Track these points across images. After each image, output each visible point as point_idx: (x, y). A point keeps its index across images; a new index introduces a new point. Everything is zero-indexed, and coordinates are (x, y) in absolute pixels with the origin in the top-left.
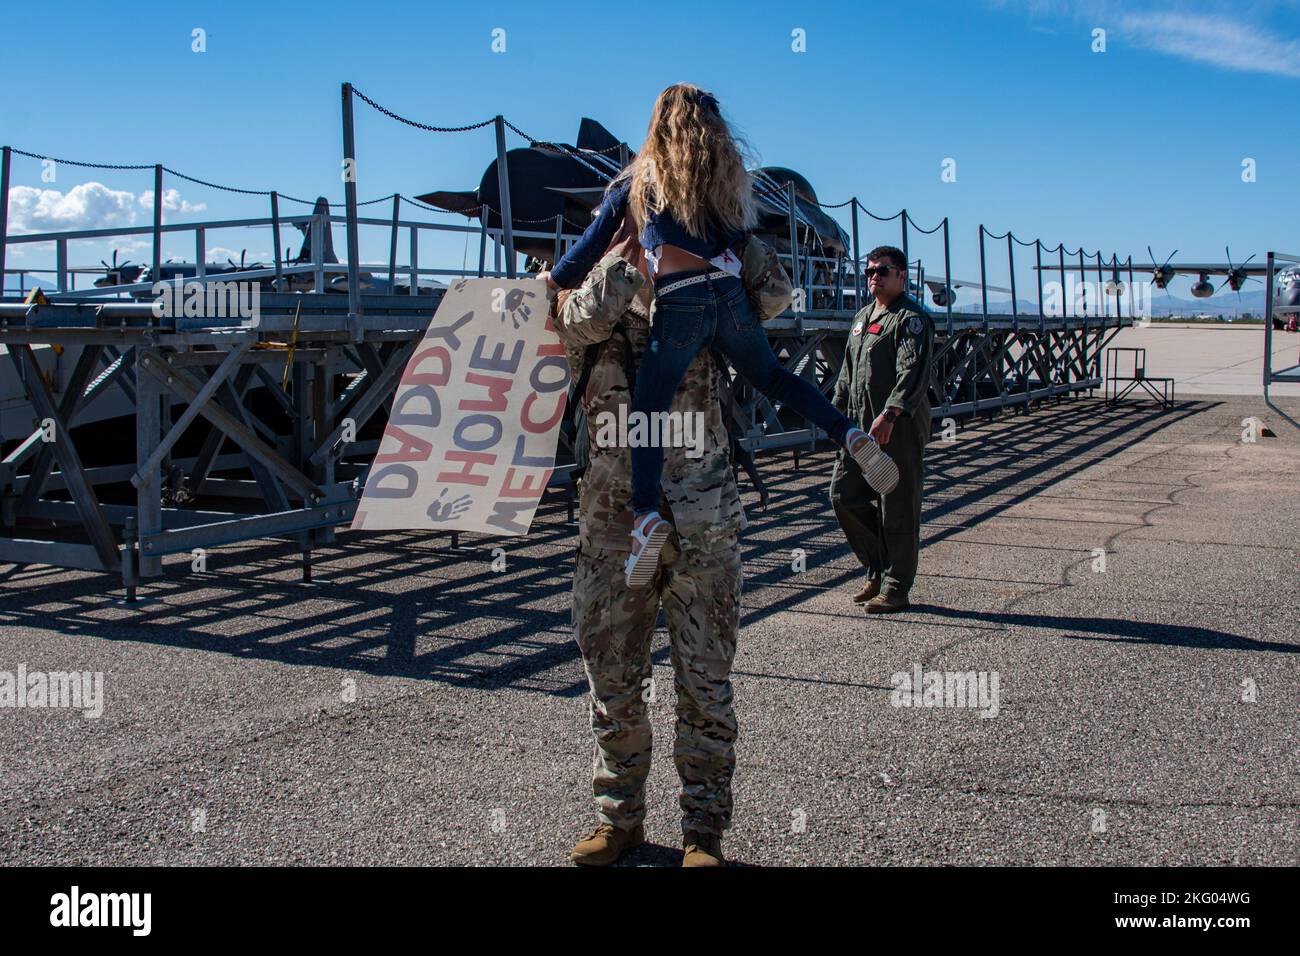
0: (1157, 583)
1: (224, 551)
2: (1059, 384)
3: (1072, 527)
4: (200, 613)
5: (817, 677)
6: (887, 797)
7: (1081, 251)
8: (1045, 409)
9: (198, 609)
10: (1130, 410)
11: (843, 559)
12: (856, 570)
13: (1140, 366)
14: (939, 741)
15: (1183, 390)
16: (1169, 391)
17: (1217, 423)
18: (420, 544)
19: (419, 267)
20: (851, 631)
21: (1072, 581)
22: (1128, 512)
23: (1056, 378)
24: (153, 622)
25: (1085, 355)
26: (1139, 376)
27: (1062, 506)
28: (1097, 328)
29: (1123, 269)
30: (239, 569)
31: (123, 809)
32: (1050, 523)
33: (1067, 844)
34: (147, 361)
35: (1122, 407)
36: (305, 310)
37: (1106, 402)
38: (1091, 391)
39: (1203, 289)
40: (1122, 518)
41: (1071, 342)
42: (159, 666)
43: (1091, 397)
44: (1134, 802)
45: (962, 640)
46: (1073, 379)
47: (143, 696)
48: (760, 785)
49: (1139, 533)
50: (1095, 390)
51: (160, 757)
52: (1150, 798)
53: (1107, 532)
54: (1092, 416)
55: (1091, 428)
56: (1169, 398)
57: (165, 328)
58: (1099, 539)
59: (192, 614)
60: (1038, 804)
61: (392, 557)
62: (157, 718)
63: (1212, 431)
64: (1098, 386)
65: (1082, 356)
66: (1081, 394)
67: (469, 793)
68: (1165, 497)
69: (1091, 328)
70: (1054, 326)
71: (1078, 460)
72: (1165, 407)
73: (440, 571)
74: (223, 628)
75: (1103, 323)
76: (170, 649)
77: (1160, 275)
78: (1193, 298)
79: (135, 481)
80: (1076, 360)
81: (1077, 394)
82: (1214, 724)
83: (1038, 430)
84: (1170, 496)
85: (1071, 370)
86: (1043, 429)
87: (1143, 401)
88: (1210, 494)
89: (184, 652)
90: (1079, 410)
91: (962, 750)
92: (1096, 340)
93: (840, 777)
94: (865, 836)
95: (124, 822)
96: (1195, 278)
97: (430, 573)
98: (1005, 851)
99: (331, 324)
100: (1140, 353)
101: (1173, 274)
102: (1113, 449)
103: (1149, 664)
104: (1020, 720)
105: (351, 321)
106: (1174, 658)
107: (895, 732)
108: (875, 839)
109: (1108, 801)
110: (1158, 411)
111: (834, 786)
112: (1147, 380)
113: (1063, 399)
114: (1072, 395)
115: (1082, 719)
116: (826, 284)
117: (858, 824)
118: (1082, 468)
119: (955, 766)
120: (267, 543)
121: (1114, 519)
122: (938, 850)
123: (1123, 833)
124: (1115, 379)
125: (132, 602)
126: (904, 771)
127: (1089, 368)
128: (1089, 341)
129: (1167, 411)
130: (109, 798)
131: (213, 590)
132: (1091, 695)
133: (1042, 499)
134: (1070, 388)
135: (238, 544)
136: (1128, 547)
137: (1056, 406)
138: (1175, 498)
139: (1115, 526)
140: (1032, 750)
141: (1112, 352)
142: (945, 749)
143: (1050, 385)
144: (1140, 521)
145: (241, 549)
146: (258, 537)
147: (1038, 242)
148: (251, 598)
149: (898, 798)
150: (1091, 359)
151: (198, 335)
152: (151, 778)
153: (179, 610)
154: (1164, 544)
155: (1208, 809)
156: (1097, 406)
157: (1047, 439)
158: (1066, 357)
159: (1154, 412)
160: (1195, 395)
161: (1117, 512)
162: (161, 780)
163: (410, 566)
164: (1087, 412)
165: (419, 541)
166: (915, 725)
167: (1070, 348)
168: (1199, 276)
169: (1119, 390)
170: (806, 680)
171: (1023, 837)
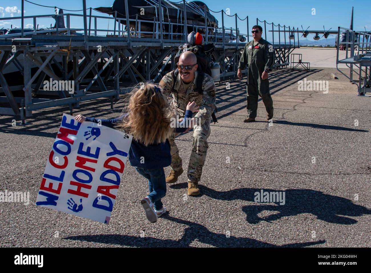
0: (308, 118)
1: (46, 110)
2: (277, 64)
3: (284, 103)
4: (43, 127)
5: (218, 143)
6: (241, 172)
7: (284, 26)
8: (274, 71)
9: (42, 126)
10: (298, 72)
11: (221, 112)
12: (225, 114)
13: (300, 59)
14: (253, 158)
15: (312, 66)
16: (308, 66)
17: (322, 75)
18: (102, 108)
19: (97, 29)
20: (226, 130)
21: (285, 117)
22: (299, 99)
23: (277, 63)
24: (30, 129)
25: (285, 56)
26: (300, 62)
27: (280, 97)
28: (288, 48)
29: (296, 32)
30: (51, 115)
31: (32, 178)
32: (278, 102)
33: (289, 184)
34: (27, 55)
35: (295, 71)
36: (72, 41)
37: (291, 69)
38: (286, 66)
39: (317, 38)
40: (297, 101)
41: (281, 52)
42: (34, 141)
43: (286, 68)
44: (306, 174)
45: (256, 133)
46: (281, 63)
47: (31, 149)
48: (206, 170)
49: (302, 105)
50: (287, 66)
51: (39, 165)
52: (310, 173)
53: (294, 104)
54: (287, 73)
55: (287, 76)
56: (308, 68)
57: (33, 45)
58: (291, 106)
59: (40, 127)
60: (281, 174)
61: (94, 111)
62: (36, 155)
63: (320, 77)
64: (288, 65)
65: (284, 56)
66: (283, 67)
67: (127, 173)
68: (309, 95)
69: (287, 48)
70: (277, 47)
71: (284, 85)
72: (307, 71)
73: (109, 115)
74: (50, 131)
75: (290, 47)
76: (36, 137)
77: (305, 34)
78: (314, 40)
79: (24, 89)
80: (282, 57)
81: (282, 67)
82: (326, 154)
83: (272, 77)
84: (310, 95)
85: (281, 61)
86: (273, 76)
87: (301, 69)
88: (321, 94)
89: (40, 137)
90: (283, 71)
91: (259, 161)
92: (288, 52)
93: (227, 168)
94: (236, 182)
95: (33, 182)
96: (315, 35)
97: (106, 116)
98: (273, 186)
99: (79, 44)
100: (301, 55)
101: (308, 33)
102: (294, 82)
103: (307, 139)
104: (274, 153)
105: (85, 44)
106: (314, 137)
107: (241, 156)
108: (239, 183)
109: (299, 173)
110: (305, 72)
111: (226, 170)
112: (302, 63)
113: (279, 68)
114: (281, 67)
115: (291, 153)
116: (212, 35)
117: (233, 179)
118: (285, 87)
119: (258, 165)
120: (58, 108)
121: (295, 101)
122: (255, 185)
123: (304, 181)
124: (293, 63)
125: (24, 124)
126: (244, 166)
127: (286, 59)
128: (286, 52)
129: (308, 72)
130: (28, 176)
131: (45, 121)
132: (293, 147)
133: (275, 96)
134: (281, 65)
135: (50, 108)
136: (299, 108)
137: (276, 70)
138: (312, 95)
139: (295, 103)
140: (278, 161)
141: (293, 55)
142: (255, 160)
143: (275, 64)
144: (302, 102)
145: (51, 110)
146: (55, 106)
147: (273, 23)
148: (56, 123)
149: (244, 173)
150: (286, 57)
151: (42, 47)
152: (38, 171)
153: (36, 126)
154: (309, 108)
155: (326, 175)
156: (288, 70)
157: (275, 79)
158: (279, 56)
159: (304, 72)
160: (316, 68)
161: (296, 99)
162: (41, 170)
163: (100, 114)
164: (285, 72)
165: (101, 107)
166: (246, 154)
167: (281, 54)
168: (315, 34)
169: (294, 66)
170: (215, 143)
171: (278, 182)
